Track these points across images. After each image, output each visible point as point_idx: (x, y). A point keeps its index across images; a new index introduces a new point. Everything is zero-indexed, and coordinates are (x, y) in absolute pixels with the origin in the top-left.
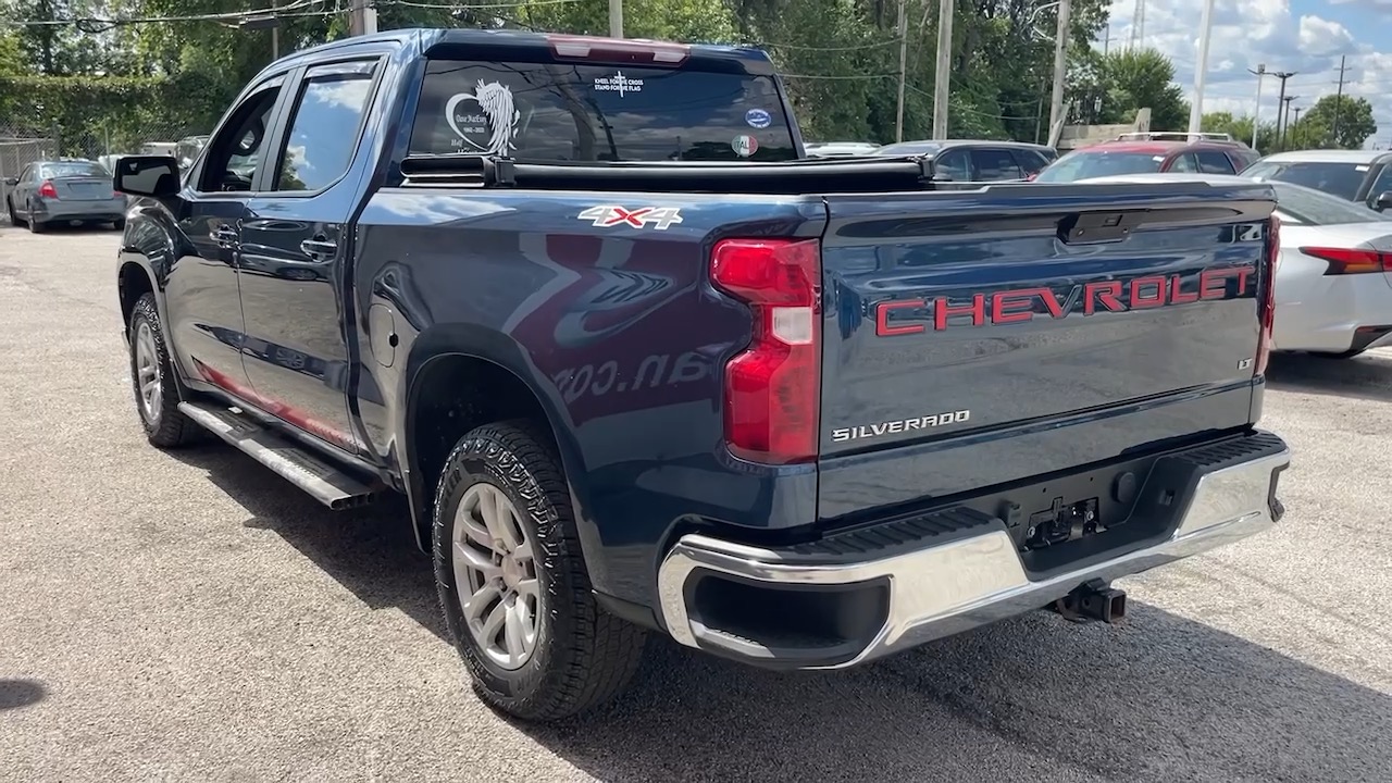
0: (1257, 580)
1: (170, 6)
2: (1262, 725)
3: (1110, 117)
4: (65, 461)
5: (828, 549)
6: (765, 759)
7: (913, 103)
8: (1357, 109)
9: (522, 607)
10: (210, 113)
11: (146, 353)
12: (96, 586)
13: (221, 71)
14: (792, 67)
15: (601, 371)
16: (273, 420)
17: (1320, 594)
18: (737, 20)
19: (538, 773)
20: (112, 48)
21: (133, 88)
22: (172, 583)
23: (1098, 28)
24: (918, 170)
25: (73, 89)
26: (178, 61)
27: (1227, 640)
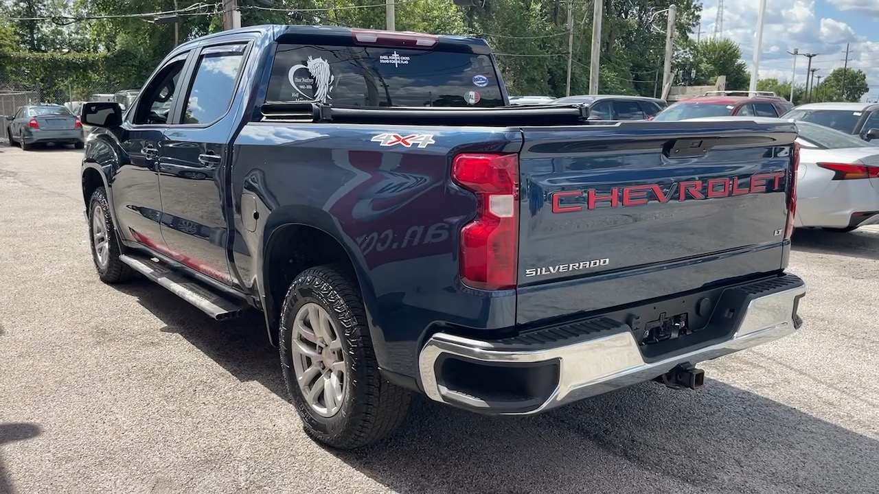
0: (787, 367)
1: (111, 8)
2: (788, 454)
3: (700, 81)
4: (49, 291)
5: (522, 342)
6: (483, 472)
7: (577, 72)
8: (857, 77)
9: (334, 378)
10: (135, 76)
11: (99, 225)
12: (70, 366)
13: (142, 50)
14: (501, 49)
15: (382, 236)
16: (179, 265)
17: (826, 376)
18: (466, 19)
19: (344, 479)
20: (73, 35)
21: (87, 59)
22: (117, 365)
23: (694, 25)
24: (579, 113)
25: (49, 60)
26: (114, 43)
27: (768, 403)
